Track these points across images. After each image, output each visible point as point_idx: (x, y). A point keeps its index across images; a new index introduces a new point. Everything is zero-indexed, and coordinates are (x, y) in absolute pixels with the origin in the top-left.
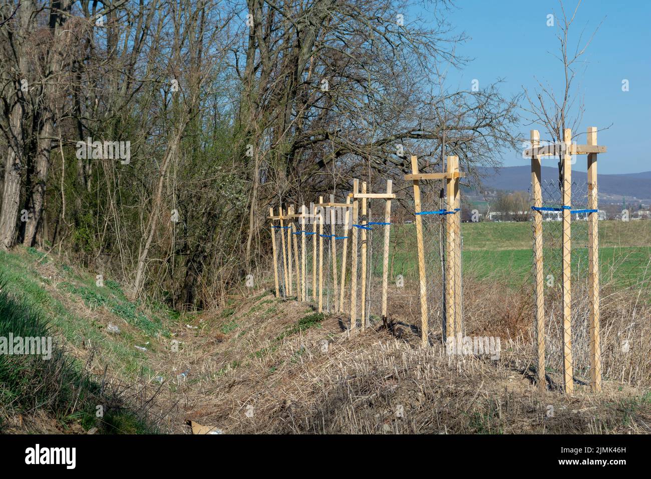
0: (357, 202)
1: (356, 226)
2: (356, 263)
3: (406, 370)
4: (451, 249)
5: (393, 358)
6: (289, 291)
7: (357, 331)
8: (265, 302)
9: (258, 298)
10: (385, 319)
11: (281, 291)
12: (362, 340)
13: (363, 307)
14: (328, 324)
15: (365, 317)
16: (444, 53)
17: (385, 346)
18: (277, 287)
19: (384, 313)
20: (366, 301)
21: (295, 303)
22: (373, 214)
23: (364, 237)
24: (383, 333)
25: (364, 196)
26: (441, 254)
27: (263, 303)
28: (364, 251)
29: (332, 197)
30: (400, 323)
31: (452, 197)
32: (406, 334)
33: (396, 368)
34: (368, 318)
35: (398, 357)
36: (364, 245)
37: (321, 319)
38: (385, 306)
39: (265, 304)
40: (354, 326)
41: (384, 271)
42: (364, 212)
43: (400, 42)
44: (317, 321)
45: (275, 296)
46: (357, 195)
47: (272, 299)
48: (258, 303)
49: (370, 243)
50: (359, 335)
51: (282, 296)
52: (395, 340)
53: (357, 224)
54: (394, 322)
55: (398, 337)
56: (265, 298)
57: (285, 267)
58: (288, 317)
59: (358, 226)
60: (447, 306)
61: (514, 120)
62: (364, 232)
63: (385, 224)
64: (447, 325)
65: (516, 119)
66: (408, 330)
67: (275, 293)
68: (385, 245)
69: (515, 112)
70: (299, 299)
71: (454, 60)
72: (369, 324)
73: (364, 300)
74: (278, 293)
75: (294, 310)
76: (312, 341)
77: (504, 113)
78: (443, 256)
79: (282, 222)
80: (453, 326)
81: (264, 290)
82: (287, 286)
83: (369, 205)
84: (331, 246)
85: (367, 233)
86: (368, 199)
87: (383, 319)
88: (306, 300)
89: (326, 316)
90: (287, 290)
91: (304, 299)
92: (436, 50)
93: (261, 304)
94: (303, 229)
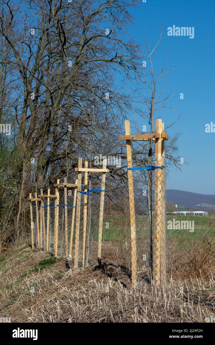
0: (80, 174)
1: (80, 192)
2: (79, 219)
3: (121, 312)
4: (158, 199)
5: (107, 299)
6: (40, 246)
7: (78, 270)
8: (25, 252)
9: (21, 250)
10: (99, 261)
11: (35, 245)
12: (81, 277)
13: (84, 253)
14: (58, 265)
15: (85, 259)
16: (136, 109)
17: (100, 285)
18: (33, 242)
19: (99, 256)
20: (86, 248)
21: (42, 252)
22: (92, 184)
23: (86, 201)
24: (98, 272)
25: (86, 170)
26: (149, 204)
27: (23, 252)
28: (85, 211)
29: (65, 179)
30: (111, 264)
31: (159, 154)
32: (117, 273)
33: (111, 311)
34: (87, 260)
35: (113, 297)
36: (86, 207)
37: (54, 262)
38: (100, 251)
39: (24, 253)
40: (76, 266)
41: (100, 225)
42: (86, 183)
43: (110, 102)
44: (51, 263)
45: (32, 248)
46: (81, 169)
47: (30, 250)
48: (20, 252)
49: (90, 205)
50: (79, 274)
51: (36, 248)
52: (109, 278)
53: (80, 191)
54: (107, 263)
55: (110, 276)
56: (25, 250)
57: (38, 230)
58: (35, 261)
59: (81, 192)
60: (154, 249)
61: (175, 149)
62: (86, 197)
63: (101, 191)
64: (154, 265)
65: (176, 149)
66: (118, 270)
67: (31, 247)
68: (101, 206)
69: (176, 144)
70: (45, 250)
71: (141, 113)
72: (88, 265)
73: (84, 247)
74: (33, 246)
75: (39, 257)
76: (44, 278)
77: (170, 145)
78: (151, 206)
79: (36, 202)
80: (159, 266)
81: (25, 244)
82: (39, 242)
83: (90, 177)
84: (64, 212)
85: (88, 198)
86: (89, 172)
87: (98, 261)
88: (49, 250)
89: (58, 260)
90: (39, 245)
91: (47, 250)
92: (131, 107)
93: (22, 253)
94: (48, 204)
